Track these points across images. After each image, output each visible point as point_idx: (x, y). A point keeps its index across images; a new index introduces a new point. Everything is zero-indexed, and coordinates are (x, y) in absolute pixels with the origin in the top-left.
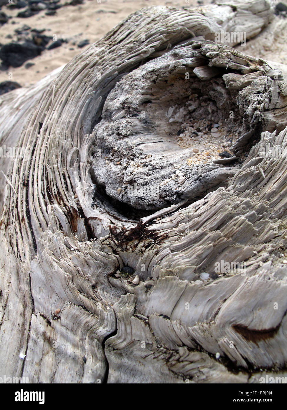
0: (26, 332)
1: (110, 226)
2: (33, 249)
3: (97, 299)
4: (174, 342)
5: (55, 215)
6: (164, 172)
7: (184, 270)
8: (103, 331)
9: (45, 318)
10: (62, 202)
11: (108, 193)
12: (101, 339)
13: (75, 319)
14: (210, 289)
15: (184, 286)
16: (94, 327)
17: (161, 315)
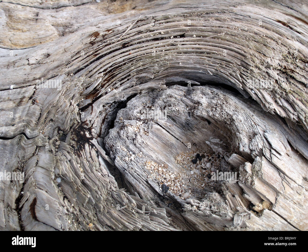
0: (25, 85)
1: (87, 121)
2: (77, 70)
3: (45, 124)
4: (26, 170)
5: (94, 81)
6: (131, 147)
7: (59, 169)
8: (28, 132)
9: (33, 94)
10: (106, 82)
11: (119, 111)
12: (24, 132)
13: (34, 114)
14: (51, 183)
15: (51, 170)
16: (29, 126)
17: (38, 161)
